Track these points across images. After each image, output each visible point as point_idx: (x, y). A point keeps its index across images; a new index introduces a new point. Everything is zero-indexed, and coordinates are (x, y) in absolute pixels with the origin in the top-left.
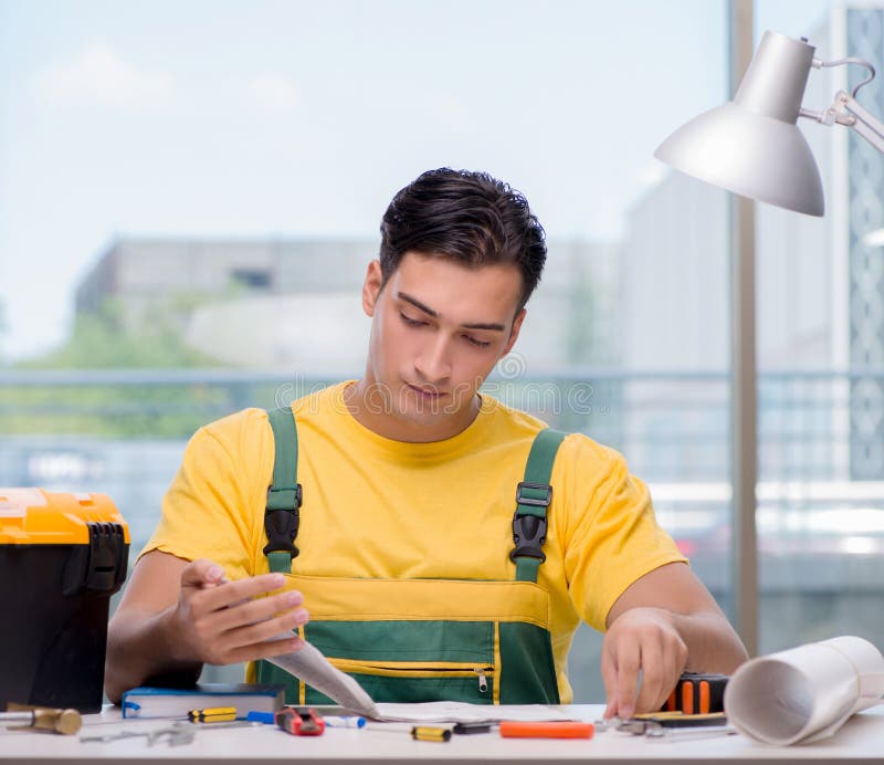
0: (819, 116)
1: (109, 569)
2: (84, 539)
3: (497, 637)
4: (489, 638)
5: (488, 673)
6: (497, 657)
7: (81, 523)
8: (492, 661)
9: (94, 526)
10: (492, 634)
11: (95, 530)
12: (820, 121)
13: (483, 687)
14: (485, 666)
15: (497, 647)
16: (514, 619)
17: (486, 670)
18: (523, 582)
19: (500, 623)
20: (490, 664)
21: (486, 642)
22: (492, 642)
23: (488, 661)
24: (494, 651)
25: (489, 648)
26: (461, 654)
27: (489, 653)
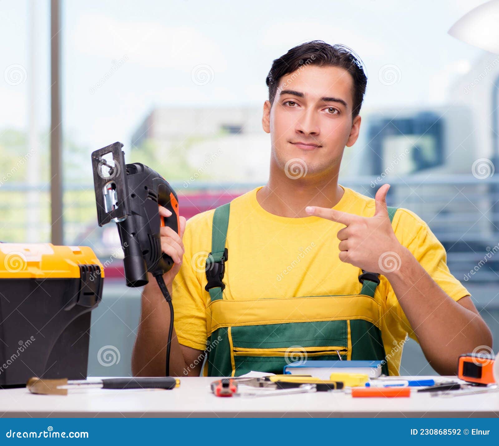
1: (92, 294)
2: (77, 275)
3: (349, 330)
4: (344, 331)
5: (343, 353)
6: (349, 342)
7: (76, 265)
8: (346, 345)
9: (83, 267)
10: (346, 328)
11: (84, 269)
14: (342, 348)
15: (349, 336)
16: (359, 318)
17: (341, 351)
18: (364, 295)
19: (351, 321)
20: (345, 347)
21: (343, 333)
22: (346, 333)
23: (343, 345)
24: (347, 339)
25: (344, 337)
26: (326, 341)
27: (344, 340)
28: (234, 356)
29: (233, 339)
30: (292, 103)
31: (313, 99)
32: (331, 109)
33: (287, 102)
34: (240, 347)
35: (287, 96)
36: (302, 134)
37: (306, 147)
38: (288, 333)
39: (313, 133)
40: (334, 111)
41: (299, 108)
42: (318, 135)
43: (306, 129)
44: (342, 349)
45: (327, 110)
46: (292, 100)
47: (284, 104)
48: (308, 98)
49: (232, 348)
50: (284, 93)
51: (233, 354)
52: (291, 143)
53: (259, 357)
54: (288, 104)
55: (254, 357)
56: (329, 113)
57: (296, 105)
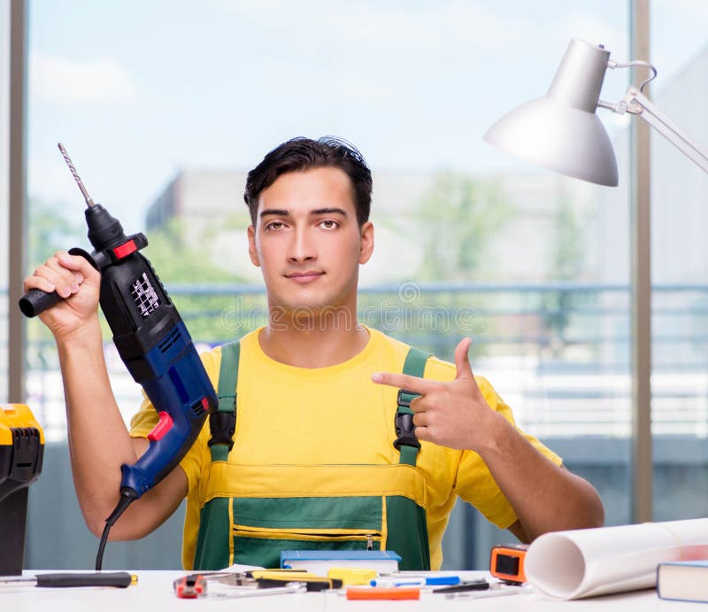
0: (613, 106)
3: (384, 509)
4: (378, 510)
5: (375, 538)
6: (384, 525)
8: (380, 529)
10: (381, 506)
12: (614, 111)
13: (370, 548)
14: (374, 532)
15: (384, 517)
16: (397, 493)
17: (373, 535)
18: (405, 465)
19: (386, 497)
20: (378, 531)
21: (375, 513)
22: (380, 513)
23: (376, 528)
24: (382, 520)
25: (377, 517)
26: (355, 521)
27: (377, 522)
28: (234, 537)
29: (235, 513)
30: (276, 225)
31: (301, 215)
32: (328, 222)
33: (269, 225)
34: (241, 525)
35: (269, 217)
36: (296, 263)
37: (305, 279)
38: (306, 510)
39: (308, 259)
40: (332, 225)
41: (287, 229)
42: (316, 259)
43: (300, 254)
46: (277, 221)
47: (268, 228)
48: (294, 215)
49: (232, 525)
50: (265, 213)
51: (232, 533)
52: (286, 276)
53: (267, 540)
54: (272, 227)
55: (259, 539)
56: (326, 228)
57: (282, 226)
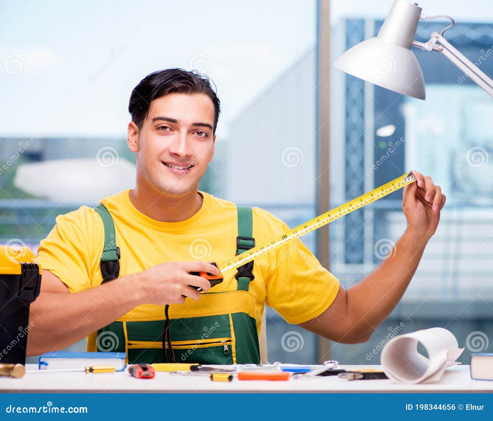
3: (231, 322)
4: (227, 324)
5: (228, 343)
6: (233, 334)
8: (230, 336)
10: (229, 321)
13: (226, 351)
15: (232, 328)
16: (239, 311)
18: (242, 291)
19: (232, 314)
20: (229, 338)
21: (226, 326)
22: (229, 326)
23: (228, 336)
24: (230, 330)
25: (228, 329)
27: (228, 332)
28: (129, 349)
29: (128, 333)
30: (163, 128)
31: (186, 124)
32: (199, 132)
33: (159, 127)
34: (134, 340)
36: (177, 156)
39: (187, 156)
40: (202, 134)
42: (190, 157)
44: (227, 340)
45: (196, 133)
46: (165, 126)
48: (181, 123)
49: (127, 341)
51: (127, 347)
56: (198, 136)
57: (168, 129)
